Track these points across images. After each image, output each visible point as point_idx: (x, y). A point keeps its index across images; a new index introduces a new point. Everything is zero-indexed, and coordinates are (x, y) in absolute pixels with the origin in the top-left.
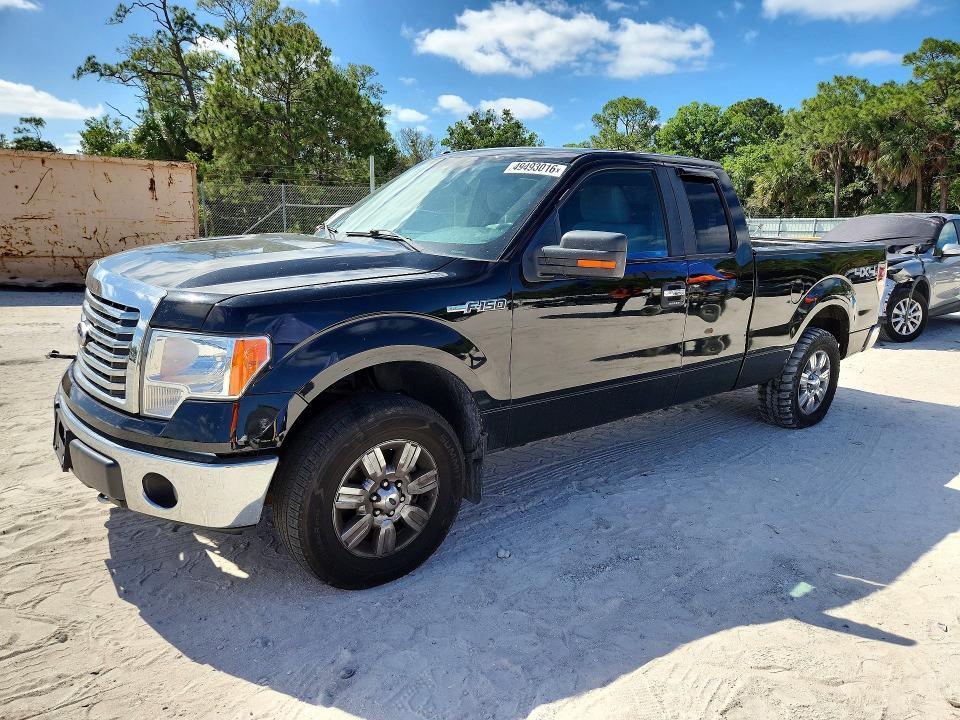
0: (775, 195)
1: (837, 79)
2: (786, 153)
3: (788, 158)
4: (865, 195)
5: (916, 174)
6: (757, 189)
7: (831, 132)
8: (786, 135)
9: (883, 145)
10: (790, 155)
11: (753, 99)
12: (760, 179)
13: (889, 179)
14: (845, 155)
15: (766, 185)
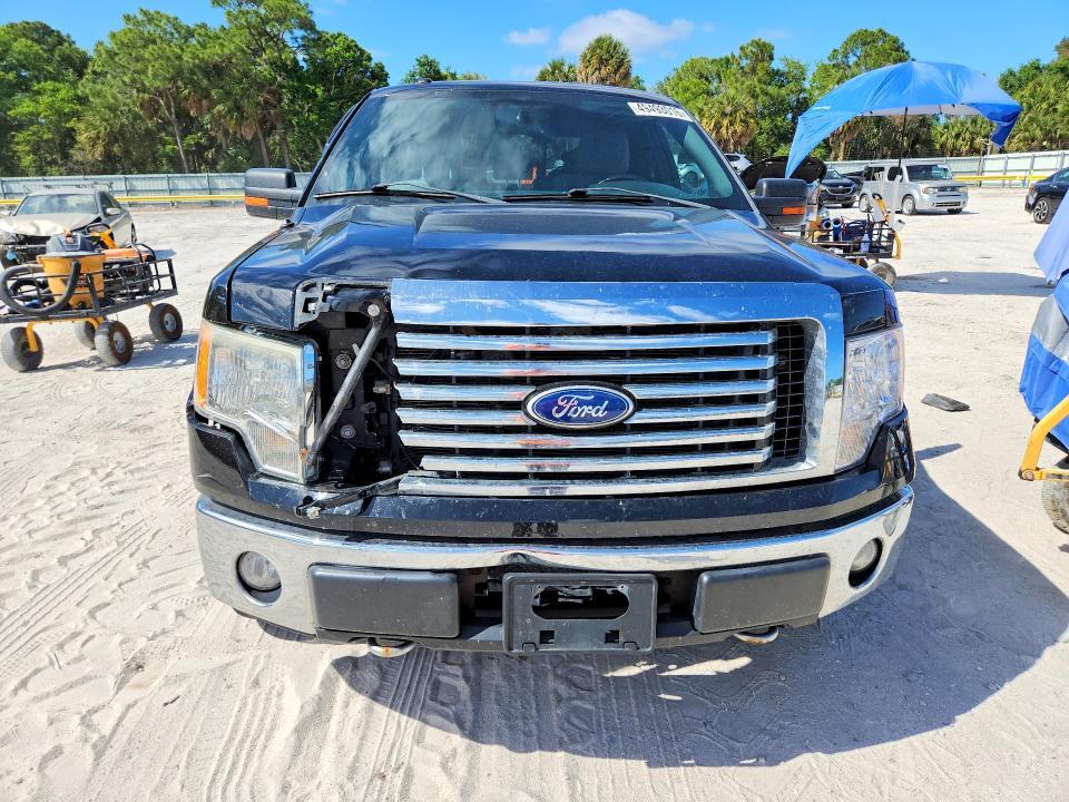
0: (107, 147)
1: (145, 13)
2: (109, 96)
3: (112, 101)
4: (207, 148)
5: (255, 126)
6: (82, 138)
7: (155, 76)
8: (94, 72)
9: (214, 93)
10: (114, 97)
11: (30, 21)
12: (81, 126)
13: (231, 131)
14: (178, 103)
15: (93, 134)
